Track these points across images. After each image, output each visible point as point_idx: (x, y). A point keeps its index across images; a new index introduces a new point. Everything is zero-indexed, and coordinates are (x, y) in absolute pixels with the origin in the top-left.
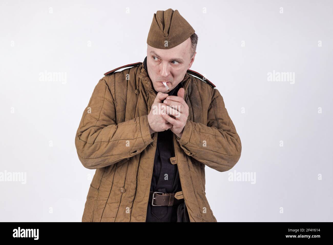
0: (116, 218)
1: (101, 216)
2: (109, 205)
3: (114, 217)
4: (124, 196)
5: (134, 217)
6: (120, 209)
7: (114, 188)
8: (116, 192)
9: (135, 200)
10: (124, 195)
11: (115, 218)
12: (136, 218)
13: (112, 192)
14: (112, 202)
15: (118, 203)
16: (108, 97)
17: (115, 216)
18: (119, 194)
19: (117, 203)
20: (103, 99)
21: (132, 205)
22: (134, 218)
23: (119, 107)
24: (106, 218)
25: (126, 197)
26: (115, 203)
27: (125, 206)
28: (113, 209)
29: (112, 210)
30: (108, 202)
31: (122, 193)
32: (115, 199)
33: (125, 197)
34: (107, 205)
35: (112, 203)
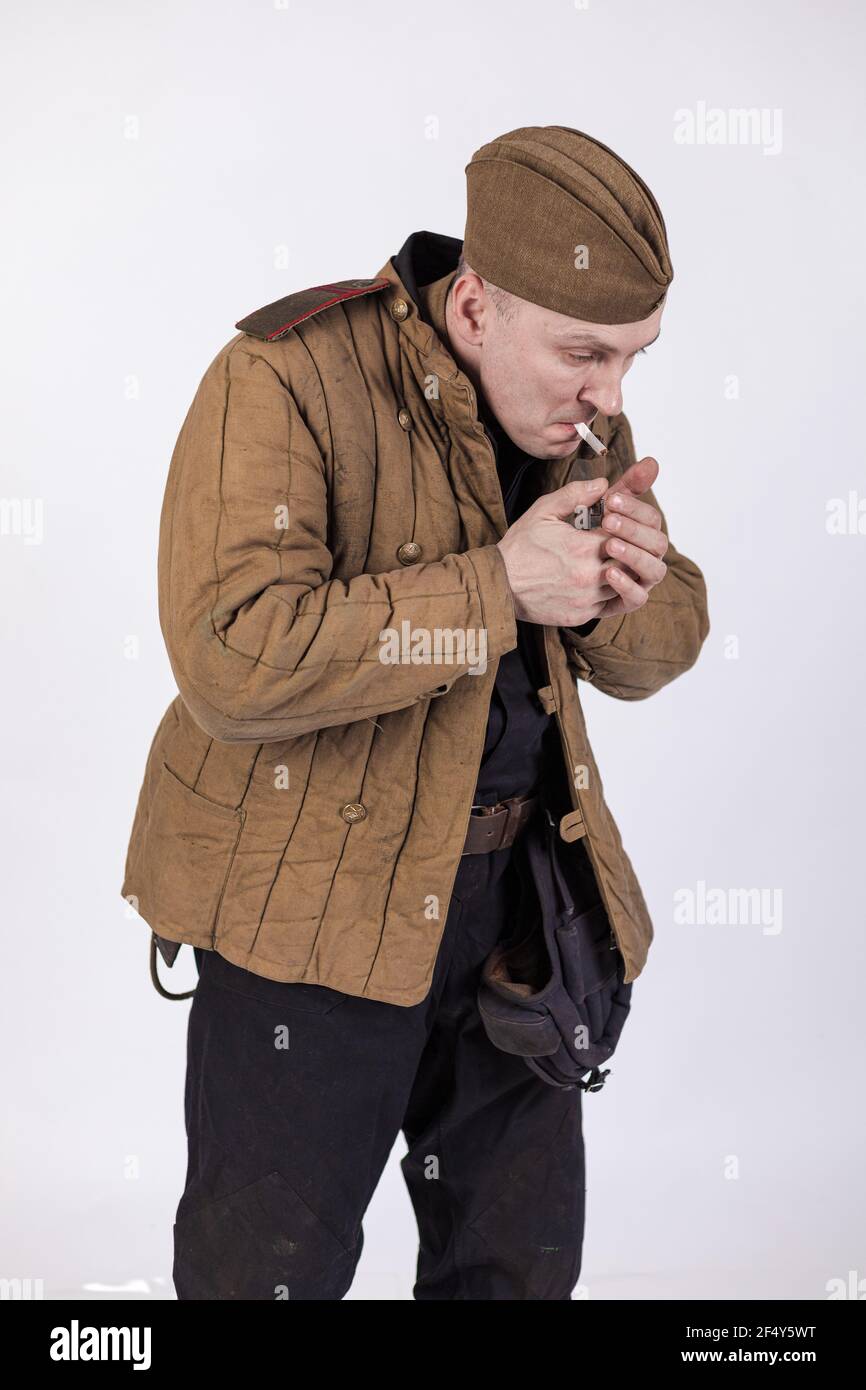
0: (321, 921)
1: (260, 915)
2: (291, 868)
3: (314, 918)
4: (360, 835)
5: (402, 915)
6: (338, 885)
7: (313, 801)
8: (324, 818)
9: (404, 851)
10: (358, 829)
11: (319, 919)
12: (407, 917)
13: (306, 820)
14: (306, 858)
15: (328, 863)
16: (303, 444)
17: (318, 913)
18: (336, 828)
19: (329, 859)
20: (285, 456)
21: (392, 869)
22: (401, 918)
23: (352, 488)
24: (282, 921)
25: (367, 838)
26: (318, 861)
27: (361, 873)
28: (312, 886)
29: (308, 890)
30: (288, 858)
31: (350, 823)
32: (321, 847)
33: (363, 837)
34: (284, 870)
35: (306, 862)
